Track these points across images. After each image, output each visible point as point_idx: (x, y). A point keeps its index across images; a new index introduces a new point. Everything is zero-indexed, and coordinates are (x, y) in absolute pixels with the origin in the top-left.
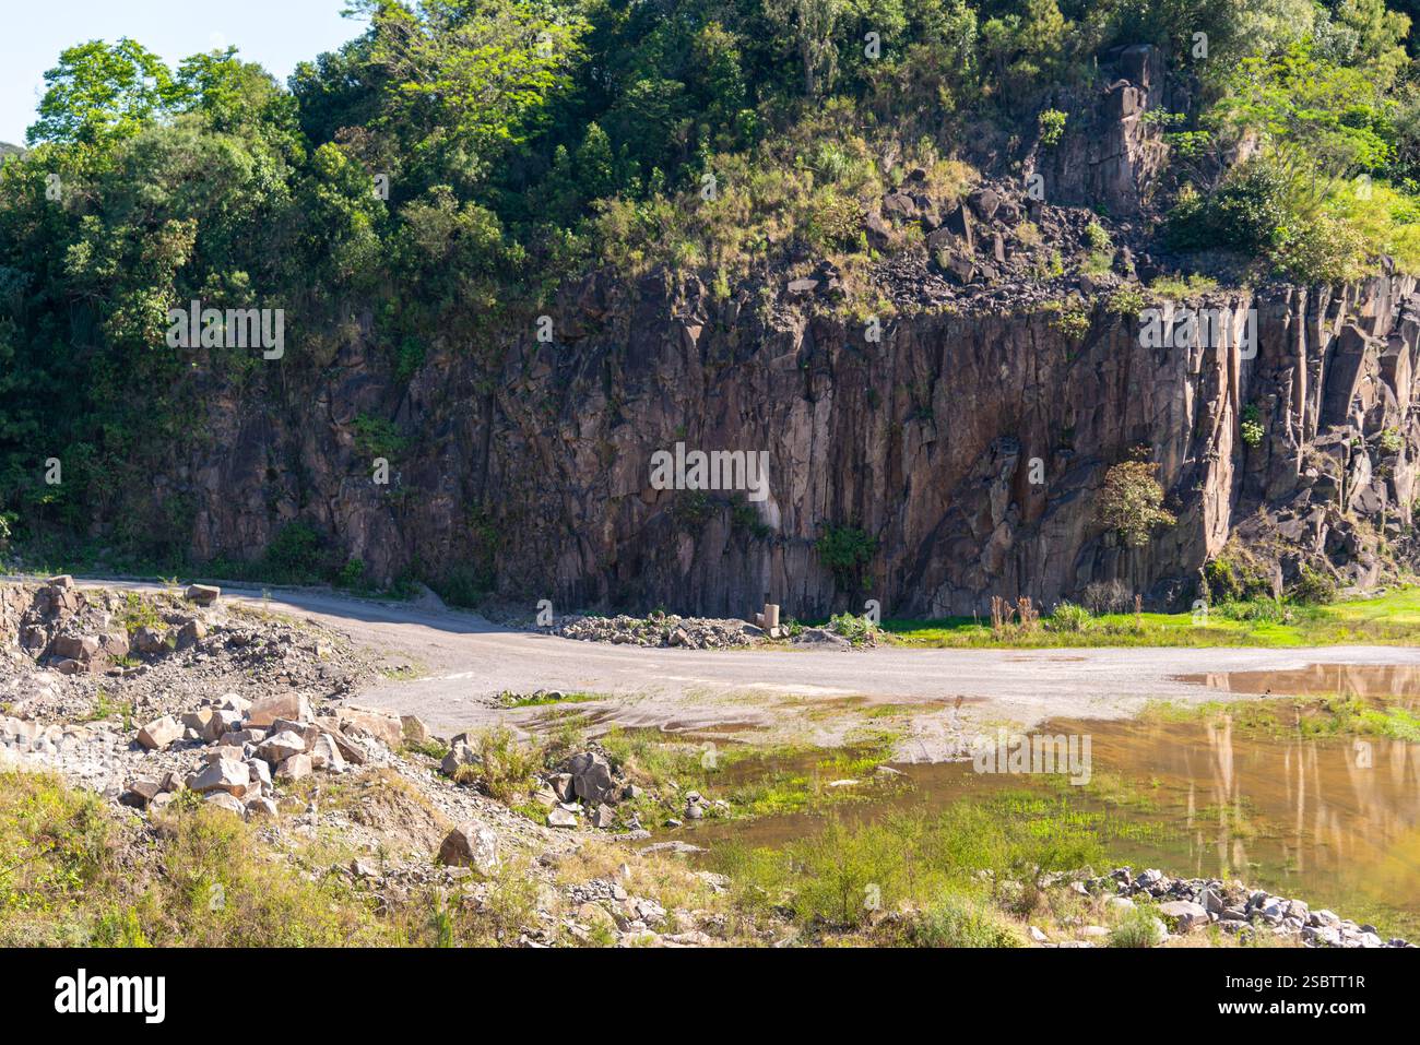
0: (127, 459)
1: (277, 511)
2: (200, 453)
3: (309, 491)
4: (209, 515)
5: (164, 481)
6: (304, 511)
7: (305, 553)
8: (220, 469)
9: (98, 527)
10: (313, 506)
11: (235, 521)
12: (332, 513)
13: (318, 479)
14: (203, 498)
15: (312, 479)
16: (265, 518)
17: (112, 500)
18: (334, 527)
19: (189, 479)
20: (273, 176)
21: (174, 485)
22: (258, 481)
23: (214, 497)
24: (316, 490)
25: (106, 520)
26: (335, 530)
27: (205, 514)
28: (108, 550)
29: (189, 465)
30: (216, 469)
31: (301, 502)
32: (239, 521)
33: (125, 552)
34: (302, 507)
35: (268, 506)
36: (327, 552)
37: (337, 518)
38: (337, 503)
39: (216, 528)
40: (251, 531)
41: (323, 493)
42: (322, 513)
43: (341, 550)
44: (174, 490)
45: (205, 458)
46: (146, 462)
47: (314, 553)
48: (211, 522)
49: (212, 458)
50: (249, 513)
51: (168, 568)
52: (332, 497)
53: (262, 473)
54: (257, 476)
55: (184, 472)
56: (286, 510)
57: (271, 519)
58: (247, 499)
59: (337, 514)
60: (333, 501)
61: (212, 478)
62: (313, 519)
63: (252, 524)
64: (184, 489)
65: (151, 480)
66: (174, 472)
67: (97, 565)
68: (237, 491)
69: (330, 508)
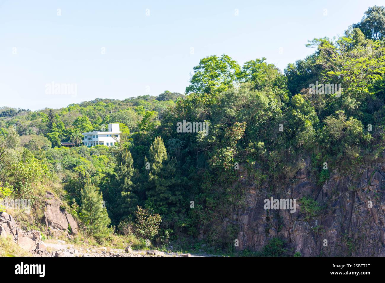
0: (214, 211)
1: (269, 233)
2: (241, 210)
3: (282, 226)
4: (243, 234)
5: (227, 220)
6: (279, 233)
7: (278, 249)
8: (249, 216)
9: (201, 236)
10: (283, 232)
11: (253, 236)
12: (290, 234)
13: (285, 221)
14: (242, 227)
15: (283, 221)
16: (264, 235)
17: (208, 227)
18: (290, 240)
19: (237, 220)
20: (276, 106)
21: (231, 221)
22: (263, 221)
23: (246, 226)
24: (284, 225)
25: (205, 234)
26: (290, 241)
27: (242, 233)
28: (205, 245)
29: (237, 214)
30: (247, 216)
31: (278, 230)
32: (255, 236)
33: (211, 246)
34: (278, 232)
35: (266, 230)
36: (287, 249)
37: (292, 236)
38: (292, 231)
39: (246, 238)
40: (259, 240)
41: (287, 227)
42: (286, 234)
43: (292, 249)
44: (231, 223)
45: (243, 212)
46: (221, 213)
47: (282, 250)
48: (244, 236)
49: (246, 212)
50: (258, 233)
51: (226, 253)
52: (290, 228)
53: (264, 218)
54: (262, 219)
55: (235, 217)
56: (272, 232)
57: (266, 236)
58: (258, 228)
59: (292, 235)
60: (291, 230)
61: (245, 219)
62: (282, 236)
63: (259, 237)
64: (234, 223)
65: (222, 220)
66: (231, 217)
67: (200, 250)
68: (254, 225)
69: (289, 233)
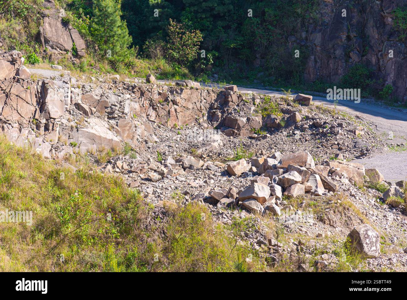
0: (275, 26)
1: (350, 57)
2: (313, 25)
3: (367, 48)
4: (315, 58)
6: (364, 58)
7: (362, 80)
8: (323, 34)
9: (258, 61)
10: (369, 56)
11: (328, 61)
12: (378, 60)
13: (373, 42)
14: (313, 49)
15: (370, 41)
16: (343, 61)
17: (266, 48)
18: (380, 67)
19: (306, 38)
21: (298, 41)
22: (341, 41)
23: (319, 48)
24: (371, 47)
25: (263, 58)
26: (379, 69)
27: (313, 57)
28: (262, 73)
29: (307, 31)
30: (320, 34)
31: (362, 54)
32: (330, 62)
33: (270, 75)
34: (363, 56)
35: (346, 54)
36: (374, 80)
37: (381, 63)
38: (381, 55)
39: (318, 65)
40: (335, 67)
41: (375, 49)
42: (374, 60)
43: (381, 80)
44: (298, 44)
45: (315, 28)
46: (285, 29)
47: (367, 81)
48: (316, 62)
49: (319, 28)
50: (335, 58)
51: (291, 85)
52: (379, 51)
53: (344, 37)
54: (341, 39)
55: (304, 35)
56: (355, 57)
57: (346, 61)
58: (335, 50)
59: (381, 61)
60: (380, 53)
61: (317, 38)
62: (368, 63)
63: (336, 64)
64: (303, 43)
65: (287, 39)
66: (299, 35)
68: (330, 46)
69: (378, 58)
